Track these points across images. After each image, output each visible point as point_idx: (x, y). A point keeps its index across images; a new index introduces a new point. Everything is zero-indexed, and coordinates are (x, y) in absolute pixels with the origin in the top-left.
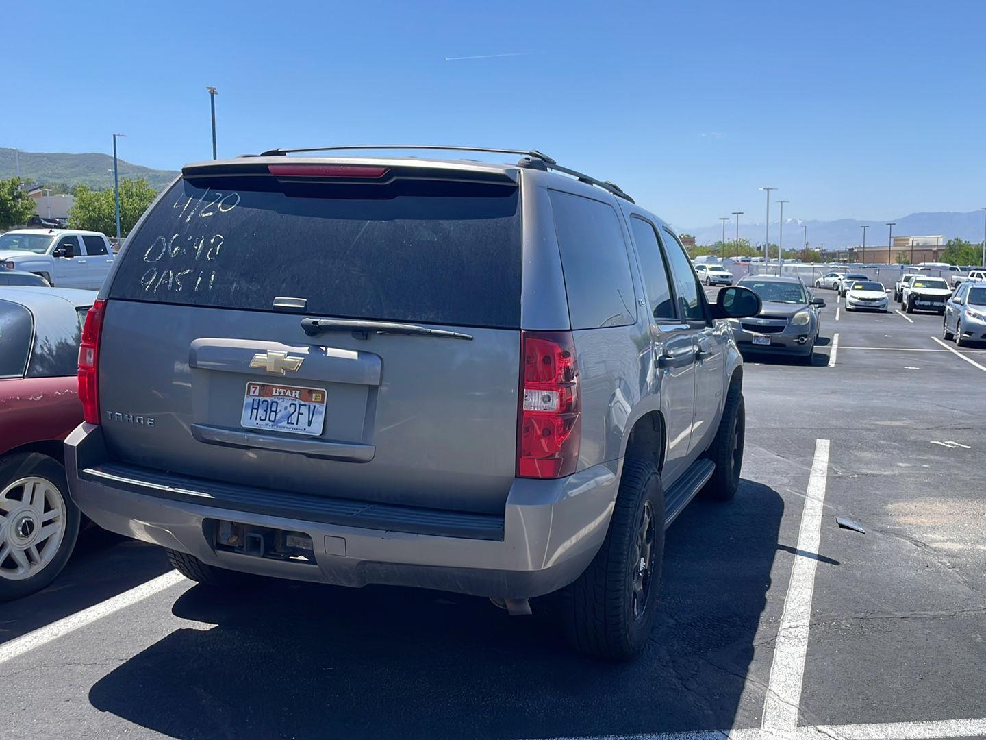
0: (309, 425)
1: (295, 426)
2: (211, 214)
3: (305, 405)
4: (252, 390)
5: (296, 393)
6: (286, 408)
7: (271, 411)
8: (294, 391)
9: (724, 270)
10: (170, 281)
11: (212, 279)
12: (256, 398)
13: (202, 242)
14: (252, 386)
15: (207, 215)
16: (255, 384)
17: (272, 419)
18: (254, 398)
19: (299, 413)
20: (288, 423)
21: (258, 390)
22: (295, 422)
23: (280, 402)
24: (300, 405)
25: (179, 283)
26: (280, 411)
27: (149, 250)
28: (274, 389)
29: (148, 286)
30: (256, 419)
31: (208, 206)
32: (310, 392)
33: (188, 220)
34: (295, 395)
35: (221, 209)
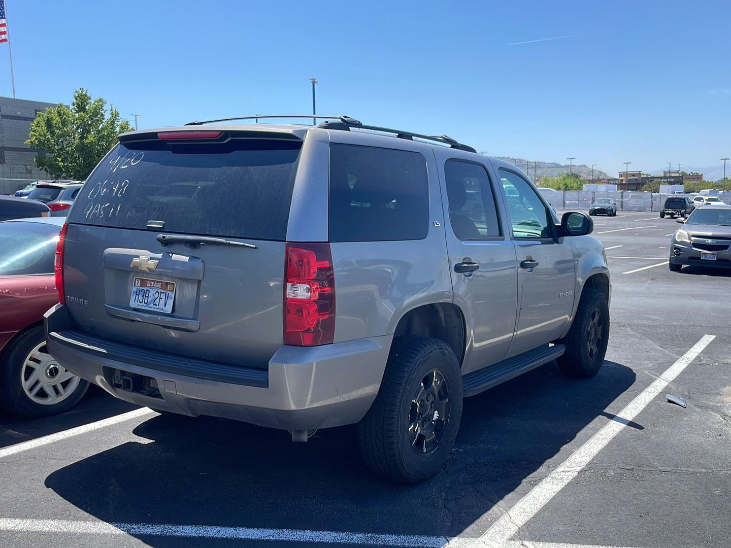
0: (165, 306)
1: (157, 307)
2: (127, 166)
3: (163, 293)
4: (137, 282)
6: (153, 295)
7: (146, 297)
8: (158, 283)
9: (719, 201)
10: (98, 211)
11: (119, 209)
12: (139, 288)
13: (118, 185)
14: (137, 280)
15: (124, 167)
16: (138, 279)
19: (160, 298)
20: (154, 305)
21: (139, 282)
22: (157, 304)
23: (150, 290)
24: (161, 293)
25: (102, 212)
26: (150, 296)
27: (92, 191)
28: (148, 282)
29: (88, 214)
30: (138, 302)
31: (127, 161)
32: (167, 284)
33: (115, 171)
34: (159, 286)
35: (132, 163)
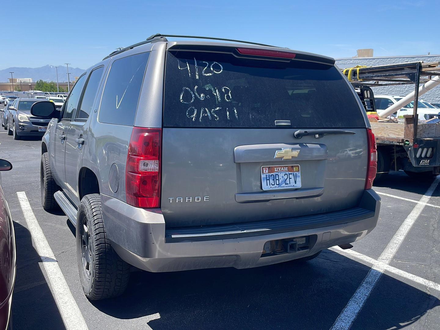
0: (296, 183)
1: (289, 185)
2: (211, 74)
3: (292, 174)
4: (264, 170)
5: (286, 168)
6: (283, 177)
7: (276, 180)
8: (285, 168)
10: (209, 115)
11: (236, 112)
12: (267, 174)
13: (217, 91)
14: (264, 168)
15: (208, 75)
16: (266, 167)
17: (278, 183)
19: (290, 178)
20: (286, 184)
21: (267, 170)
22: (288, 183)
23: (279, 174)
24: (289, 174)
25: (215, 115)
26: (280, 179)
27: (182, 96)
28: (275, 168)
29: (194, 118)
30: (270, 185)
31: (204, 69)
32: (292, 167)
33: (197, 77)
34: (286, 170)
35: (215, 72)
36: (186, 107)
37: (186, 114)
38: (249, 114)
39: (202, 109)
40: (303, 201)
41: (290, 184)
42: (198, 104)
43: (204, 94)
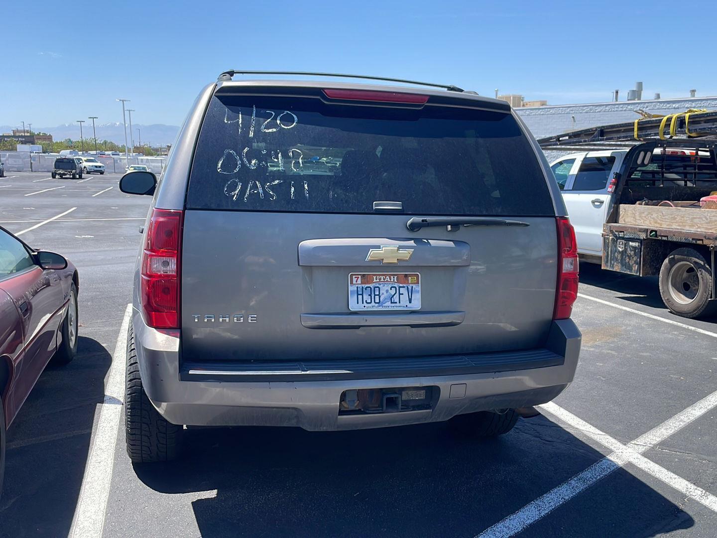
0: (410, 302)
2: (274, 130)
3: (404, 287)
4: (355, 280)
5: (394, 278)
6: (387, 291)
7: (375, 295)
8: (392, 277)
10: (261, 191)
11: (306, 188)
12: (359, 286)
13: (280, 155)
14: (354, 277)
15: (270, 130)
17: (377, 301)
18: (357, 286)
19: (400, 294)
20: (391, 303)
21: (360, 279)
22: (397, 300)
23: (381, 286)
24: (400, 287)
25: (271, 192)
26: (383, 294)
27: (221, 162)
28: (375, 277)
29: (236, 196)
30: (363, 303)
31: (266, 122)
32: (406, 276)
33: (251, 135)
34: (394, 280)
35: (283, 126)
36: (225, 179)
37: (223, 189)
38: (328, 190)
39: (250, 183)
40: (423, 331)
41: (400, 303)
42: (246, 175)
43: (257, 159)
